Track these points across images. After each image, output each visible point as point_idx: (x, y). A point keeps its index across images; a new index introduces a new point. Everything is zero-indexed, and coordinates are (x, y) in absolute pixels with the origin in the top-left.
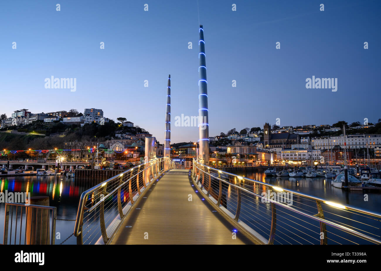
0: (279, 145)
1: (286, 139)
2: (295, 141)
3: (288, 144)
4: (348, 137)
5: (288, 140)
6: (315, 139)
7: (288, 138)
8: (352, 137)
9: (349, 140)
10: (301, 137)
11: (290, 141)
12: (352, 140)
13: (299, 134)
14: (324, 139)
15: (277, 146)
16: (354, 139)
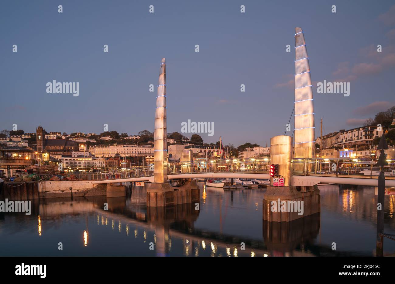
0: (56, 152)
1: (63, 146)
2: (73, 148)
3: (65, 151)
4: (124, 147)
5: (66, 147)
6: (95, 147)
7: (66, 145)
8: (127, 147)
9: (125, 150)
10: (78, 144)
11: (67, 148)
12: (127, 149)
13: (77, 141)
14: (103, 147)
15: (53, 153)
16: (129, 148)
